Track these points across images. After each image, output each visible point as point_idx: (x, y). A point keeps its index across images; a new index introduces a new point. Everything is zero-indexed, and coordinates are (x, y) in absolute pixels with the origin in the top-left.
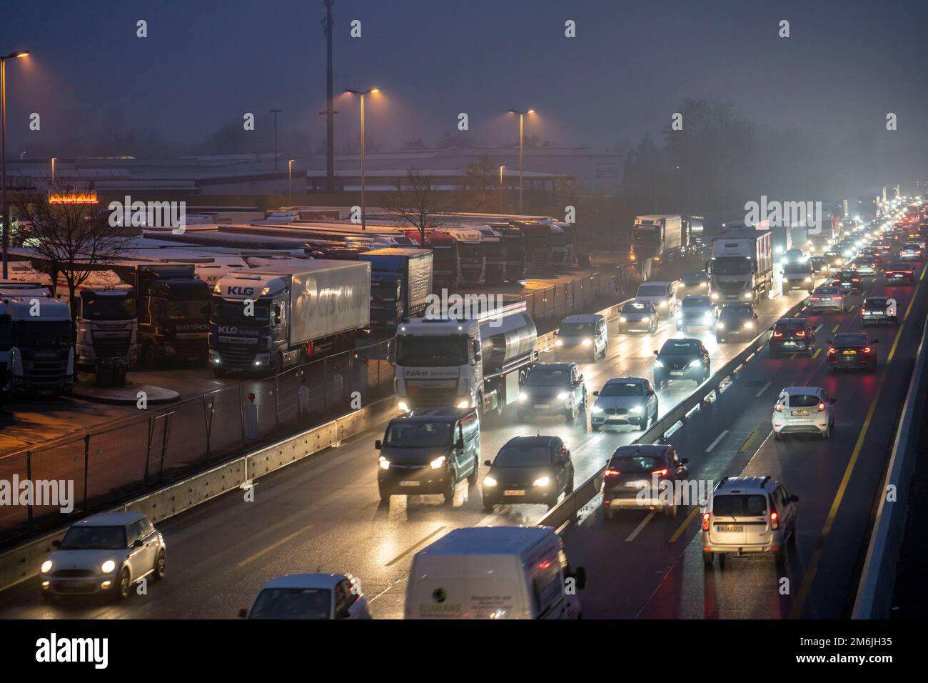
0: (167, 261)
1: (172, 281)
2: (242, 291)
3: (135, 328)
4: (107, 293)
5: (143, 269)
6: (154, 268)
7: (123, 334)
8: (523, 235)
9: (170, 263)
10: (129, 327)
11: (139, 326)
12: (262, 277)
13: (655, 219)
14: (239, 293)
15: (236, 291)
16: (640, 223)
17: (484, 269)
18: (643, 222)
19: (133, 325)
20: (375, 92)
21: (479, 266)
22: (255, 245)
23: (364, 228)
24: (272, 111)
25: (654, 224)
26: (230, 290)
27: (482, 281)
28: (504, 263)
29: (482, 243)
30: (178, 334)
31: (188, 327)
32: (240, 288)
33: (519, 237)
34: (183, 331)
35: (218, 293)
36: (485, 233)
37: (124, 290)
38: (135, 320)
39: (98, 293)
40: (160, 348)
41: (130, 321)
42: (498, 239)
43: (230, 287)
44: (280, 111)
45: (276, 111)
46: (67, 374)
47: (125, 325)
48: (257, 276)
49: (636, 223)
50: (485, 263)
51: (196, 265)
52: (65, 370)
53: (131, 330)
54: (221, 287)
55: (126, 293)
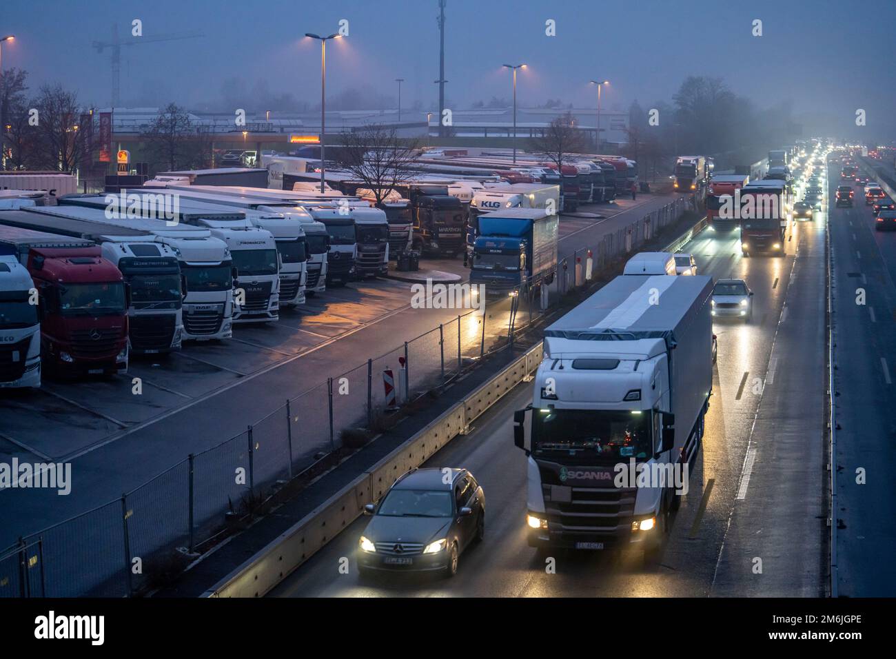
0: (423, 183)
1: (435, 197)
2: (492, 205)
3: (412, 230)
4: (393, 205)
5: (413, 189)
6: (421, 188)
7: (403, 234)
8: (615, 168)
9: (424, 184)
10: (407, 229)
11: (414, 229)
12: (504, 195)
13: (692, 159)
14: (490, 206)
15: (488, 204)
16: (682, 162)
17: (592, 192)
18: (683, 161)
19: (411, 228)
20: (524, 67)
21: (588, 190)
22: (459, 173)
23: (514, 162)
24: (397, 80)
25: (692, 162)
26: (483, 204)
27: (590, 200)
28: (604, 188)
29: (591, 173)
30: (440, 235)
31: (446, 230)
32: (490, 203)
33: (612, 169)
34: (444, 232)
35: (473, 206)
36: (592, 167)
37: (404, 203)
38: (412, 224)
39: (388, 205)
40: (427, 244)
41: (408, 225)
42: (599, 171)
43: (483, 202)
44: (402, 80)
45: (400, 80)
46: (385, 261)
47: (405, 228)
48: (501, 194)
49: (679, 161)
50: (592, 187)
51: (449, 186)
52: (383, 259)
53: (409, 231)
54: (476, 202)
55: (405, 205)
